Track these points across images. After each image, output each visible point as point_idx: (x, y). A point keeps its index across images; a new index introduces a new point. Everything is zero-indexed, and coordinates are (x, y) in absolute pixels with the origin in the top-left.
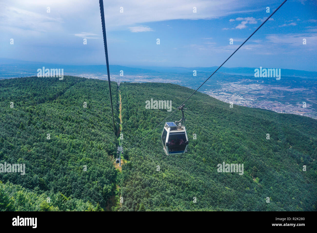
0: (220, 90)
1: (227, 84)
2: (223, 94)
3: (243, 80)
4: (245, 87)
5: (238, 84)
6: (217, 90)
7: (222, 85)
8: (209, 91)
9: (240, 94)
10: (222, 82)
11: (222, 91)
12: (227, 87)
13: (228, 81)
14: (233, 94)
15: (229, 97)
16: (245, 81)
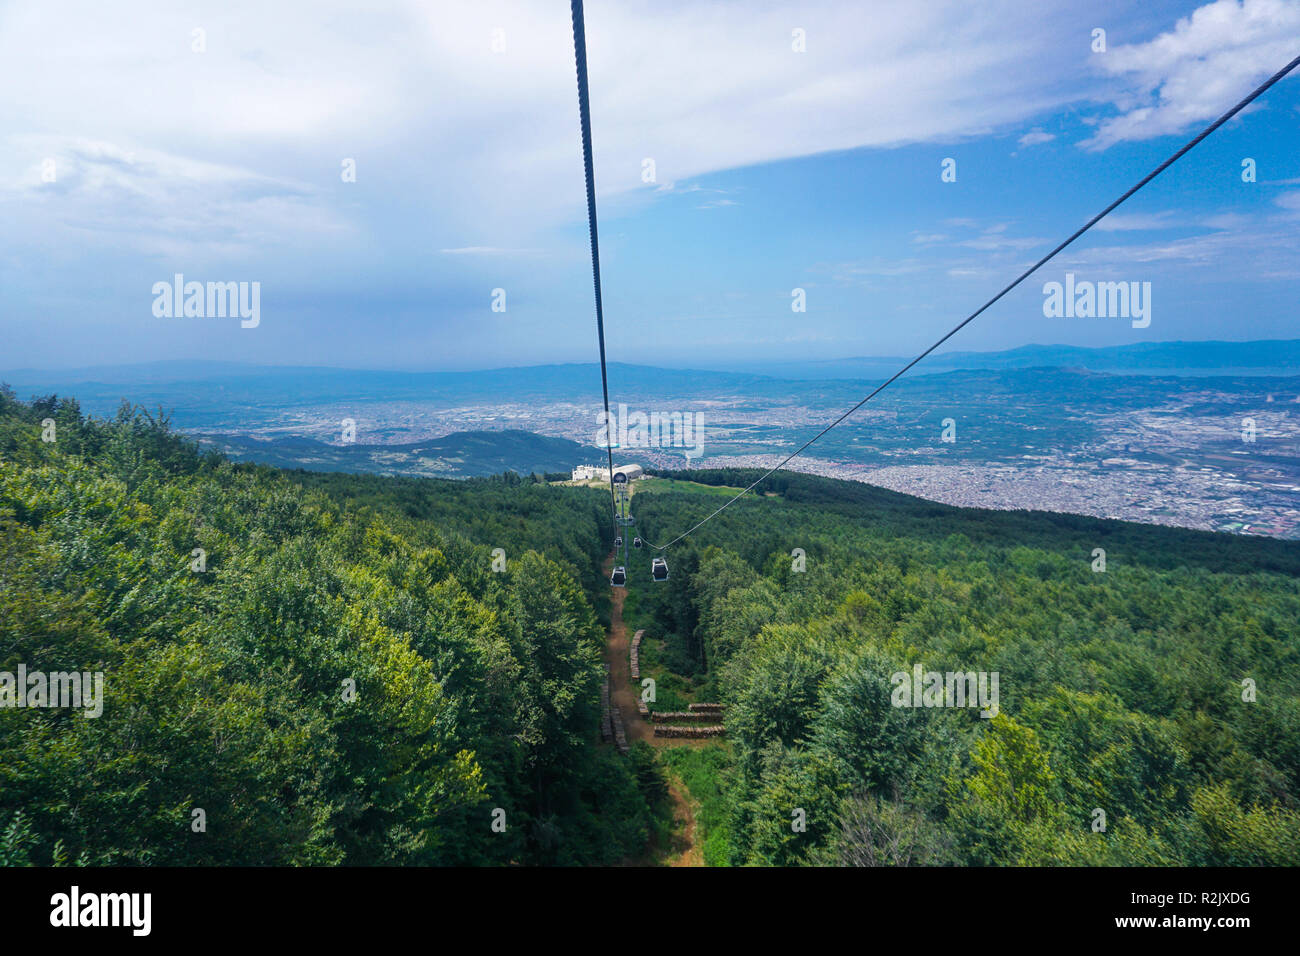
0: (1098, 449)
1: (1117, 418)
2: (1122, 467)
3: (1189, 400)
4: (1216, 429)
5: (1174, 414)
6: (1084, 448)
7: (1095, 422)
8: (1047, 454)
9: (1211, 461)
10: (1091, 409)
11: (1116, 454)
12: (1128, 431)
13: (1119, 404)
14: (1174, 464)
15: (1162, 477)
16: (1203, 400)
